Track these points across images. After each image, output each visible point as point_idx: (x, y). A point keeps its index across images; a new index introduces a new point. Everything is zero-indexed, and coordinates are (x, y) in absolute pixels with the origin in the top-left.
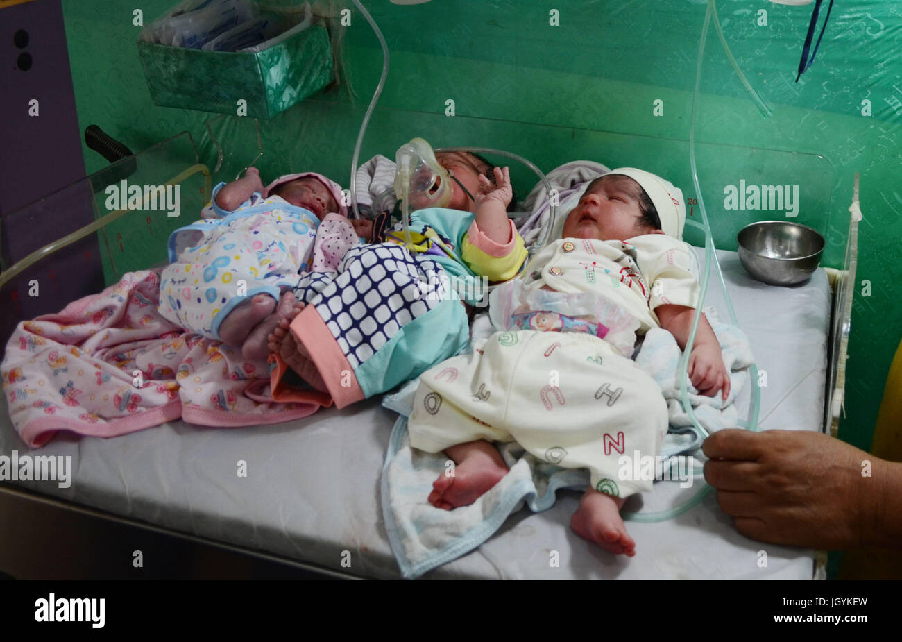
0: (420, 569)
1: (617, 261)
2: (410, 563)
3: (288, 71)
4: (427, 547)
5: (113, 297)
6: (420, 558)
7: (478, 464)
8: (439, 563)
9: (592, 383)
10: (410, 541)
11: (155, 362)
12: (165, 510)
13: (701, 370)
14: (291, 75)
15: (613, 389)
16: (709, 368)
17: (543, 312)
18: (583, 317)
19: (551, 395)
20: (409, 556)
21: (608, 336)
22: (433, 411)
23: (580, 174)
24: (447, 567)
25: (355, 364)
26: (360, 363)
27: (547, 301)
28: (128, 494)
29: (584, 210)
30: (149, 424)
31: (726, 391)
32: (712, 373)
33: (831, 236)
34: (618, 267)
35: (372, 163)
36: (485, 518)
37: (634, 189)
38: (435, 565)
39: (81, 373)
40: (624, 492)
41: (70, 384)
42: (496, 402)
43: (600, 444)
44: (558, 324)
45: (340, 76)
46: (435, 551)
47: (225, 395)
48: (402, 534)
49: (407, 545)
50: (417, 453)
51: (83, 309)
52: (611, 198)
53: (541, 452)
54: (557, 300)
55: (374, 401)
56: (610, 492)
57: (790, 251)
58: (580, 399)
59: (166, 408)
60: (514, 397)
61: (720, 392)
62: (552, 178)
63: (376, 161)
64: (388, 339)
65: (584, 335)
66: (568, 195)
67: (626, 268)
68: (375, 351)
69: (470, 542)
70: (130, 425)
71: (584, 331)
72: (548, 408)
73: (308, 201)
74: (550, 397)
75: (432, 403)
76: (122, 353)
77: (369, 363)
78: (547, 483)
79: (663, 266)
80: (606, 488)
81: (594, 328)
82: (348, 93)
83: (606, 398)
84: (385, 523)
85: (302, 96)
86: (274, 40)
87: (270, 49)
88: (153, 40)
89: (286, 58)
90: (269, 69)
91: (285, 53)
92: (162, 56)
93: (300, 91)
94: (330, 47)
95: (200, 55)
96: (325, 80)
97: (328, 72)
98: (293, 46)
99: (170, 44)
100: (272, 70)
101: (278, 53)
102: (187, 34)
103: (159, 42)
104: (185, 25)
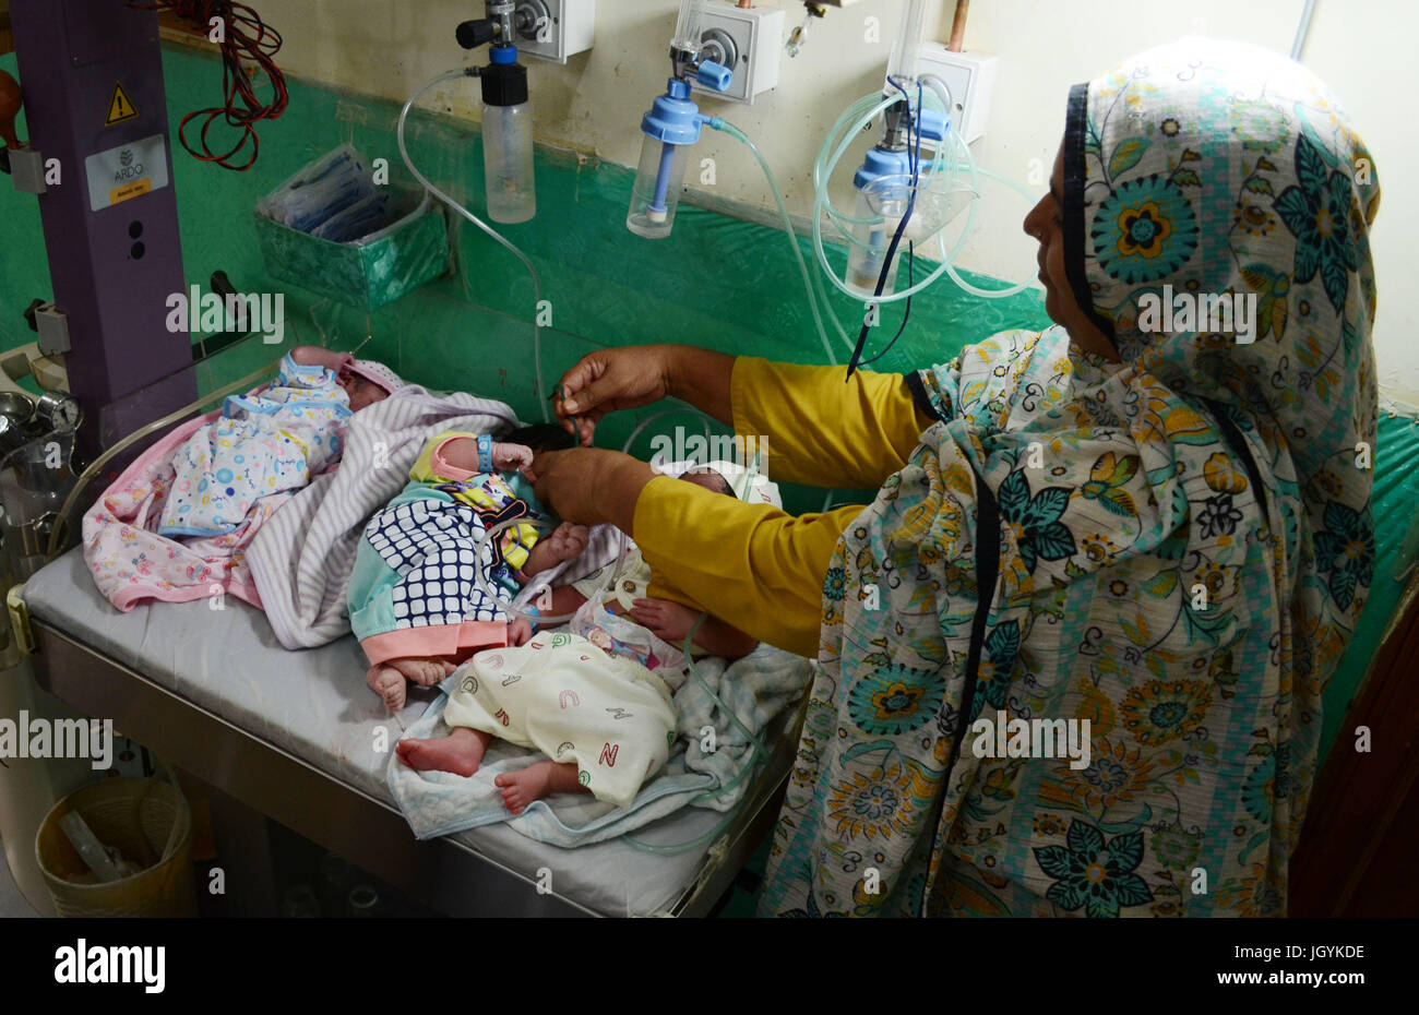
14: (398, 268)
18: (635, 646)
19: (569, 698)
21: (658, 668)
39: (152, 547)
44: (608, 645)
45: (455, 265)
65: (631, 661)
70: (200, 592)
71: (632, 658)
75: (469, 685)
81: (643, 657)
82: (462, 284)
85: (410, 287)
86: (380, 232)
87: (376, 243)
88: (268, 215)
89: (393, 251)
90: (372, 264)
91: (391, 245)
92: (275, 232)
93: (408, 283)
94: (445, 235)
95: (309, 240)
96: (437, 270)
97: (442, 261)
98: (401, 238)
99: (283, 223)
100: (376, 265)
101: (385, 247)
102: (299, 213)
103: (272, 218)
104: (300, 203)
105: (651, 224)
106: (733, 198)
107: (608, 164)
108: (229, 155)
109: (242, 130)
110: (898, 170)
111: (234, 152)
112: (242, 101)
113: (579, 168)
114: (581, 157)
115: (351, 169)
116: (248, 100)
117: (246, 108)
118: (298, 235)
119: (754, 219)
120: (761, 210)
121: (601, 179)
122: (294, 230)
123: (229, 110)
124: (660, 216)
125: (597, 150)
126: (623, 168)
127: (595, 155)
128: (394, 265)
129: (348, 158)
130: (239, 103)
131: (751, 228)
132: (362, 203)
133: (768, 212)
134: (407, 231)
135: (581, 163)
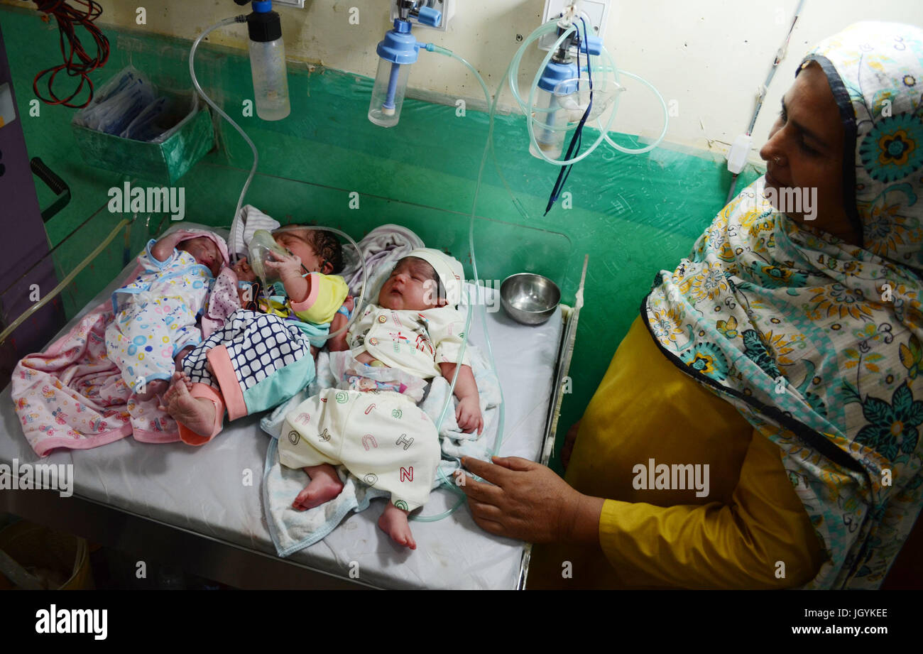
0: (288, 552)
1: (415, 330)
2: (282, 548)
3: (184, 150)
4: (292, 538)
5: (78, 340)
6: (288, 545)
7: (323, 481)
8: (300, 548)
9: (394, 433)
10: (282, 535)
11: (112, 395)
12: (131, 504)
13: (465, 418)
14: (185, 152)
15: (407, 439)
16: (470, 416)
17: (365, 378)
18: (391, 382)
19: (369, 441)
20: (282, 544)
21: (407, 391)
22: (295, 443)
23: (393, 238)
24: (305, 551)
25: (244, 388)
26: (247, 388)
27: (367, 372)
28: (107, 493)
29: (394, 286)
30: (112, 440)
31: (481, 429)
32: (472, 420)
33: (567, 284)
34: (415, 335)
35: (244, 210)
36: (327, 520)
37: (429, 271)
38: (298, 550)
39: (66, 403)
40: (411, 508)
41: (59, 410)
42: (333, 443)
43: (398, 474)
44: (374, 386)
45: (219, 141)
46: (297, 541)
47: (159, 421)
48: (278, 530)
49: (281, 537)
50: (284, 467)
51: (59, 350)
52: (413, 277)
53: (362, 476)
54: (374, 372)
55: (254, 419)
56: (403, 508)
57: (538, 296)
58: (387, 445)
59: (122, 429)
60: (345, 441)
61: (476, 430)
62: (373, 238)
63: (247, 208)
64: (267, 376)
65: (391, 392)
66: (385, 255)
67: (420, 335)
68: (257, 382)
69: (318, 535)
70: (102, 441)
71: (391, 390)
72: (366, 450)
73: (204, 258)
74: (368, 442)
75: (293, 437)
76: (88, 381)
77: (252, 389)
78: (365, 493)
79: (445, 335)
80: (400, 505)
81: (397, 388)
82: (225, 154)
83: (403, 444)
84: (266, 519)
85: (193, 162)
86: (172, 130)
87: (171, 139)
88: (83, 124)
89: (182, 142)
90: (170, 153)
91: (181, 138)
92: (91, 137)
93: (192, 161)
94: (212, 124)
95: (119, 141)
96: (208, 147)
97: (211, 141)
98: (186, 131)
99: (97, 130)
100: (172, 154)
101: (176, 140)
102: (108, 122)
103: (87, 127)
104: (105, 115)
105: (384, 117)
106: (424, 89)
107: (331, 71)
108: (71, 98)
109: (80, 76)
110: (570, 76)
111: (76, 93)
112: (78, 58)
113: (309, 74)
114: (311, 67)
115: (136, 83)
116: (82, 57)
117: (82, 63)
118: (109, 138)
119: (440, 102)
120: (446, 96)
121: (327, 81)
122: (105, 134)
123: (69, 65)
124: (391, 111)
125: (322, 62)
126: (343, 73)
127: (321, 65)
128: (183, 151)
129: (131, 76)
130: (76, 60)
131: (438, 107)
132: (148, 108)
133: (450, 97)
134: (189, 126)
135: (311, 71)
